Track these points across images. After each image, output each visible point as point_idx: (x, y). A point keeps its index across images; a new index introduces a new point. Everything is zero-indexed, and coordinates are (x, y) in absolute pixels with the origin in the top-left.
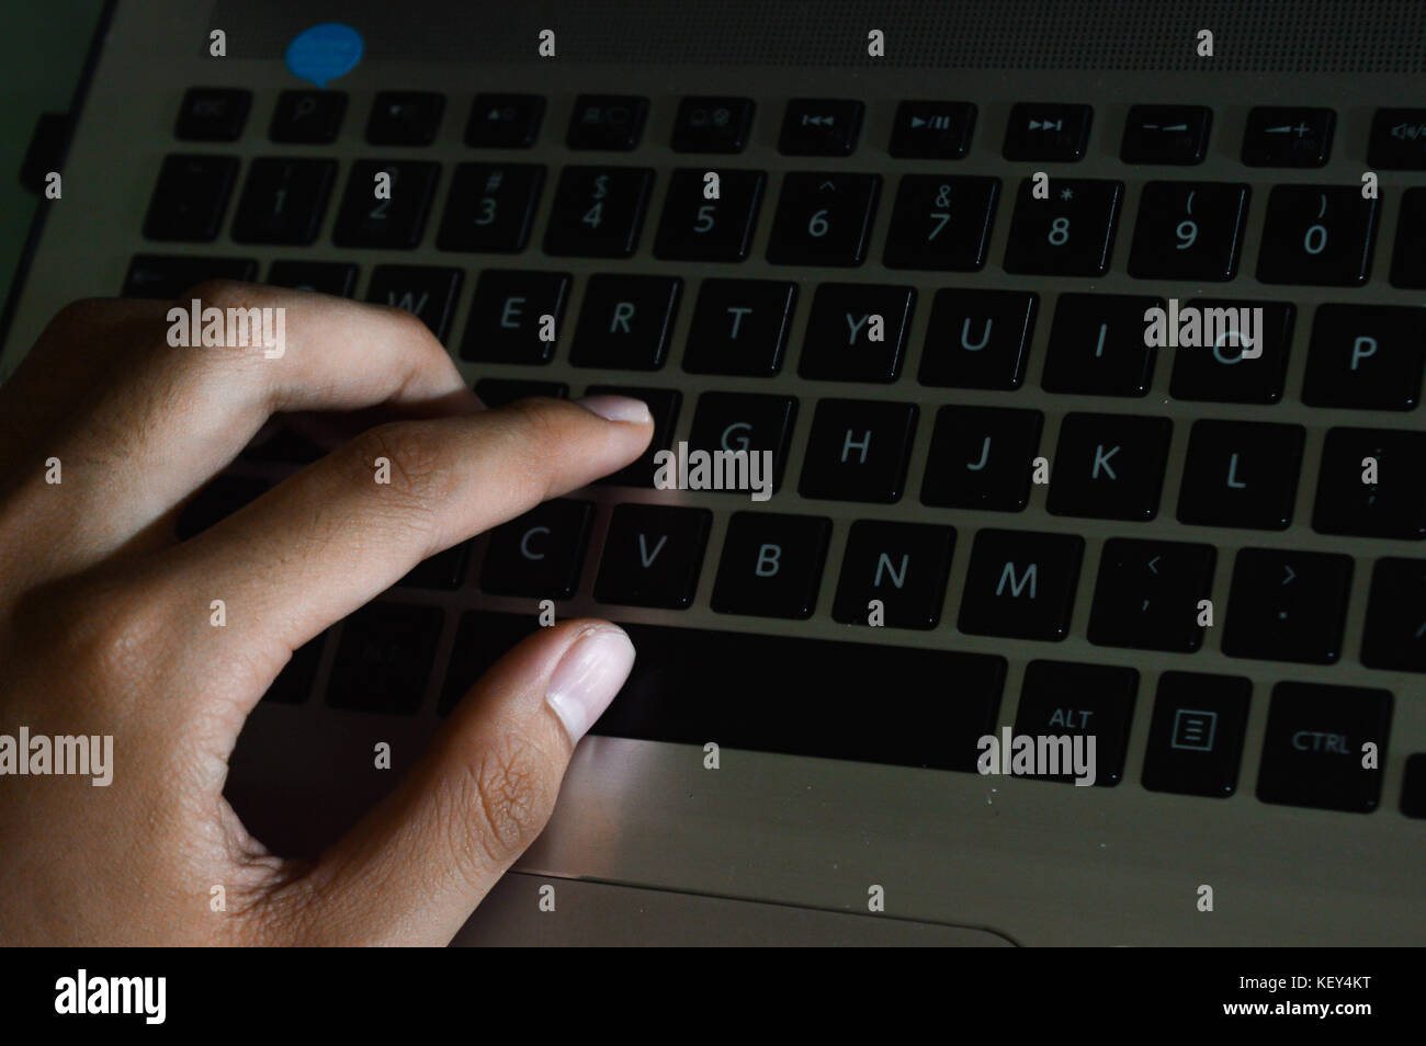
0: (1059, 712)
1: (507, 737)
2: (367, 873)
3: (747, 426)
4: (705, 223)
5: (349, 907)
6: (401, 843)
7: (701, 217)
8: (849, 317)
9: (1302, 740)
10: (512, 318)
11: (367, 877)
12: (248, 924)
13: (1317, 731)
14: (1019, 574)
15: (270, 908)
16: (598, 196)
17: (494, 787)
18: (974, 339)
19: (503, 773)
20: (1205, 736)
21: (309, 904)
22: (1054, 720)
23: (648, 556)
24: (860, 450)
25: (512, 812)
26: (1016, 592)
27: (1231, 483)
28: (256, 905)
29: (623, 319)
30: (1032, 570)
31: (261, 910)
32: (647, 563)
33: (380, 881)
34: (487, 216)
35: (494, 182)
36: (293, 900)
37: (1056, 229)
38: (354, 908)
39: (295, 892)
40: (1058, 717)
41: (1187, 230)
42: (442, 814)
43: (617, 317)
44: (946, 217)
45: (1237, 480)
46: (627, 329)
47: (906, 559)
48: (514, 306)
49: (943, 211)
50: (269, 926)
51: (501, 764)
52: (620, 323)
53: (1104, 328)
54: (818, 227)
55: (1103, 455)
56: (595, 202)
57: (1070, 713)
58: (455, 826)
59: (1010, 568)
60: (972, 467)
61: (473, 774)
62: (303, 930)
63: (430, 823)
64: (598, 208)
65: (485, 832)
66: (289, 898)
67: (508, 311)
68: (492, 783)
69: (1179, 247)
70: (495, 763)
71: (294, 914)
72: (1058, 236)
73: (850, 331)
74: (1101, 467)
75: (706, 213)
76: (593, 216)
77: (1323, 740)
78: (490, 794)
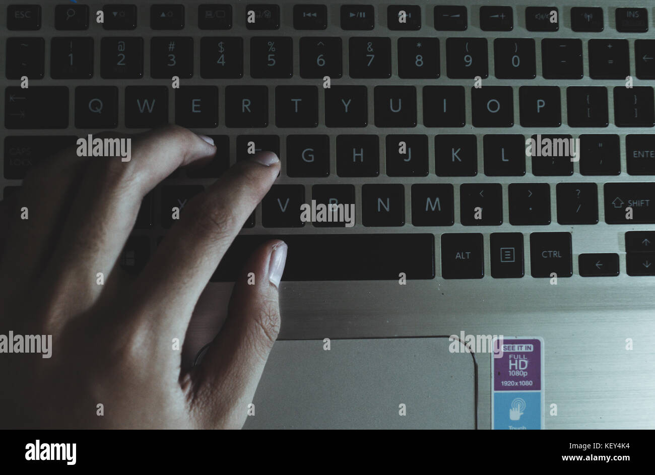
0: (458, 253)
1: (264, 302)
2: (229, 372)
3: (312, 150)
4: (271, 62)
5: (227, 388)
6: (239, 358)
7: (269, 59)
8: (343, 101)
9: (545, 254)
10: (196, 108)
11: (230, 375)
12: (195, 411)
13: (550, 250)
14: (433, 201)
15: (199, 400)
16: (221, 52)
17: (267, 324)
18: (396, 107)
19: (268, 317)
20: (512, 256)
21: (212, 392)
22: (457, 257)
23: (283, 208)
24: (360, 156)
25: (275, 330)
26: (433, 209)
27: (503, 160)
28: (193, 402)
29: (247, 106)
30: (437, 200)
31: (196, 402)
32: (283, 210)
33: (235, 375)
34: (172, 63)
35: (172, 46)
36: (205, 393)
37: (418, 60)
38: (229, 388)
39: (204, 389)
40: (458, 256)
41: (468, 59)
42: (251, 341)
43: (244, 106)
44: (373, 56)
45: (505, 158)
46: (249, 111)
47: (388, 200)
48: (196, 103)
49: (371, 53)
50: (201, 408)
51: (267, 315)
52: (245, 107)
53: (445, 100)
54: (321, 62)
55: (455, 152)
56: (221, 54)
57: (462, 253)
58: (257, 344)
59: (429, 199)
60: (405, 160)
61: (258, 322)
62: (214, 403)
63: (247, 346)
64: (222, 56)
65: (267, 341)
66: (203, 393)
67: (194, 106)
68: (266, 323)
69: (467, 66)
70: (264, 314)
71: (208, 398)
72: (419, 63)
73: (345, 107)
74: (455, 157)
75: (271, 57)
76: (221, 61)
77: (552, 253)
78: (266, 327)
